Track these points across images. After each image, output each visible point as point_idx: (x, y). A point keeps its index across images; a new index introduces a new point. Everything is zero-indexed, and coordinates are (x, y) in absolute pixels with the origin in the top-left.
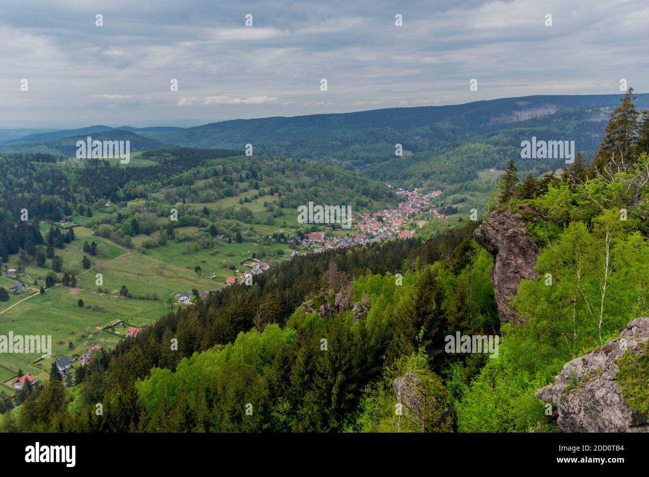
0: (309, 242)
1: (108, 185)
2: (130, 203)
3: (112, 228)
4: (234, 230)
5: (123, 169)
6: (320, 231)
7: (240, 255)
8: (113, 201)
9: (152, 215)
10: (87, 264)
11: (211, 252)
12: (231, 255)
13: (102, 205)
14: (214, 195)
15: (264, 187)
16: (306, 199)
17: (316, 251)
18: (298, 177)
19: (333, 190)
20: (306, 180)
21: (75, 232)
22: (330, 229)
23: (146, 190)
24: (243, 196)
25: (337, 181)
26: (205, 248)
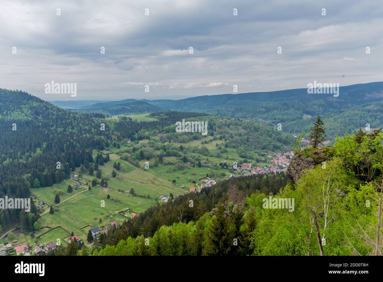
0: (242, 169)
1: (130, 131)
2: (140, 142)
3: (129, 155)
4: (197, 160)
5: (139, 123)
6: (249, 162)
7: (199, 175)
8: (132, 140)
9: (152, 149)
10: (114, 175)
11: (182, 172)
12: (194, 174)
13: (126, 142)
14: (187, 138)
15: (216, 135)
16: (241, 143)
17: (245, 175)
18: (238, 130)
19: (259, 138)
20: (242, 131)
21: (110, 157)
22: (255, 162)
23: (149, 134)
24: (204, 140)
25: (261, 132)
26: (179, 169)
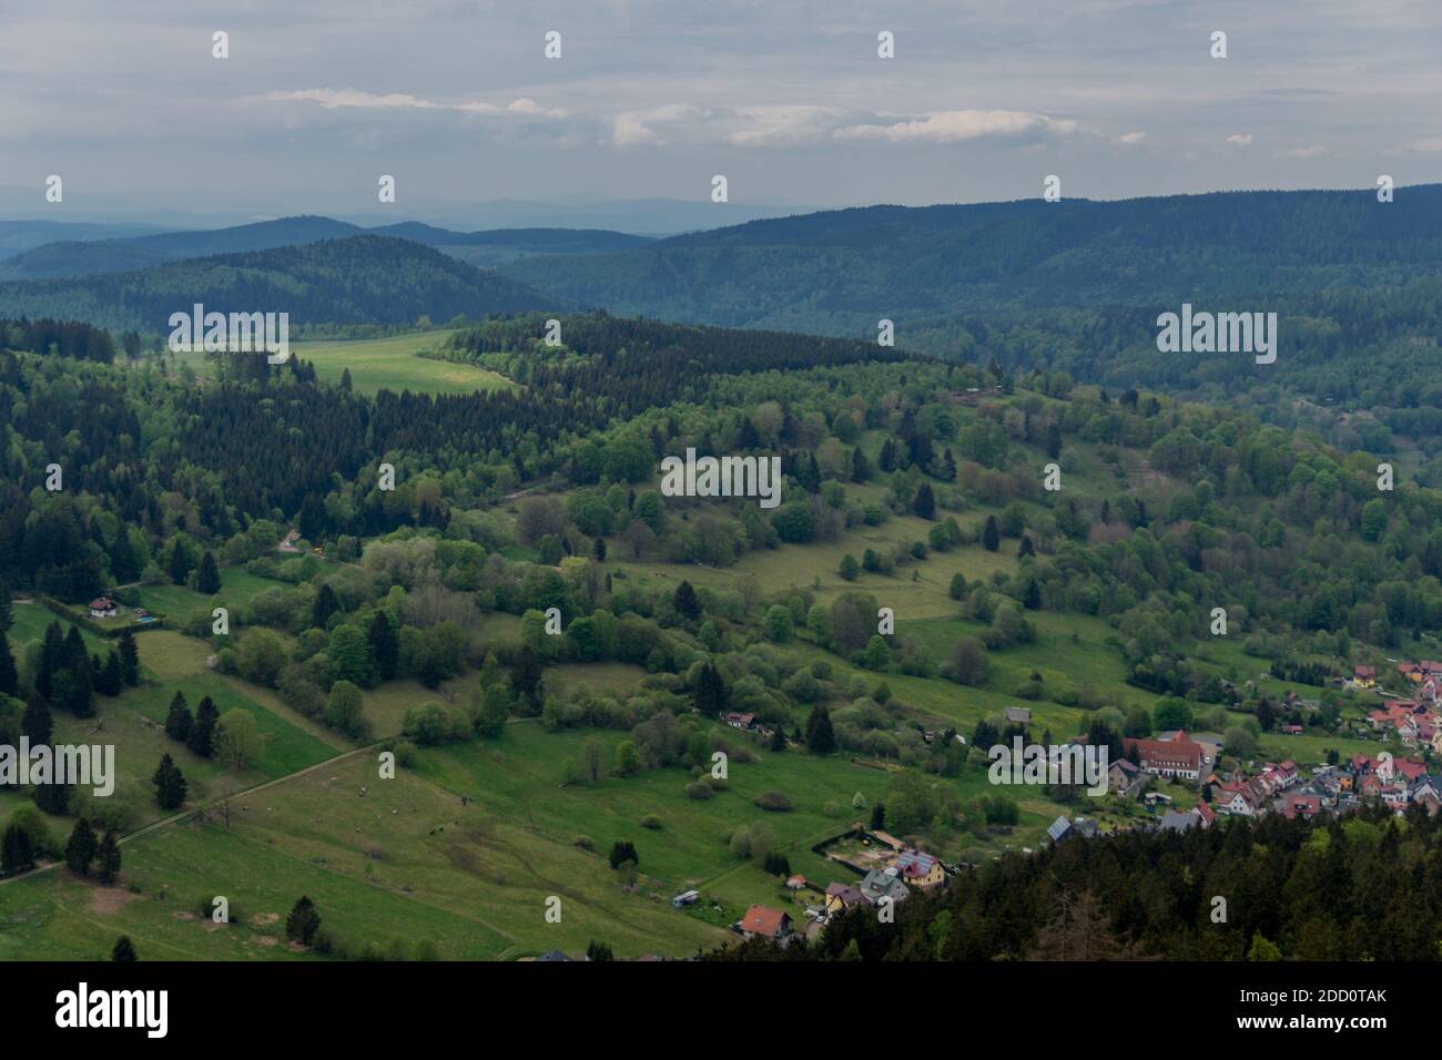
0: (1143, 778)
1: (296, 464)
2: (372, 547)
3: (288, 645)
4: (802, 696)
5: (364, 401)
6: (1200, 727)
7: (814, 810)
8: (309, 533)
9: (461, 602)
10: (170, 791)
11: (689, 785)
12: (777, 807)
13: (265, 546)
14: (729, 531)
15: (957, 508)
16: (1146, 576)
17: (1170, 820)
18: (1120, 475)
19: (1279, 541)
20: (1156, 487)
21: (140, 653)
22: (1248, 725)
23: (446, 492)
24: (858, 546)
25: (1301, 500)
26: (666, 764)
